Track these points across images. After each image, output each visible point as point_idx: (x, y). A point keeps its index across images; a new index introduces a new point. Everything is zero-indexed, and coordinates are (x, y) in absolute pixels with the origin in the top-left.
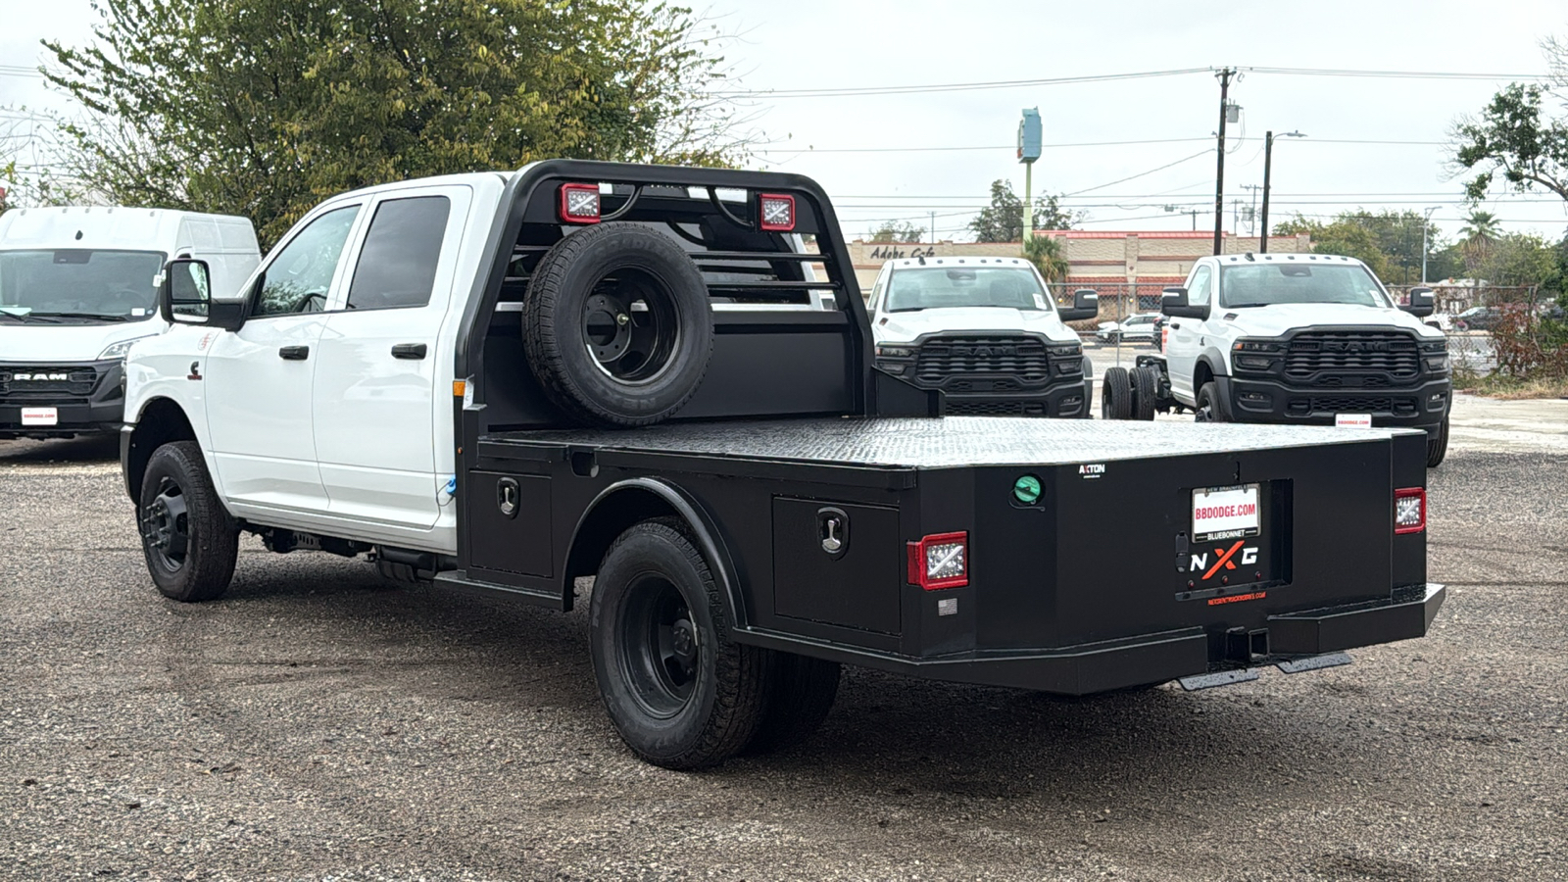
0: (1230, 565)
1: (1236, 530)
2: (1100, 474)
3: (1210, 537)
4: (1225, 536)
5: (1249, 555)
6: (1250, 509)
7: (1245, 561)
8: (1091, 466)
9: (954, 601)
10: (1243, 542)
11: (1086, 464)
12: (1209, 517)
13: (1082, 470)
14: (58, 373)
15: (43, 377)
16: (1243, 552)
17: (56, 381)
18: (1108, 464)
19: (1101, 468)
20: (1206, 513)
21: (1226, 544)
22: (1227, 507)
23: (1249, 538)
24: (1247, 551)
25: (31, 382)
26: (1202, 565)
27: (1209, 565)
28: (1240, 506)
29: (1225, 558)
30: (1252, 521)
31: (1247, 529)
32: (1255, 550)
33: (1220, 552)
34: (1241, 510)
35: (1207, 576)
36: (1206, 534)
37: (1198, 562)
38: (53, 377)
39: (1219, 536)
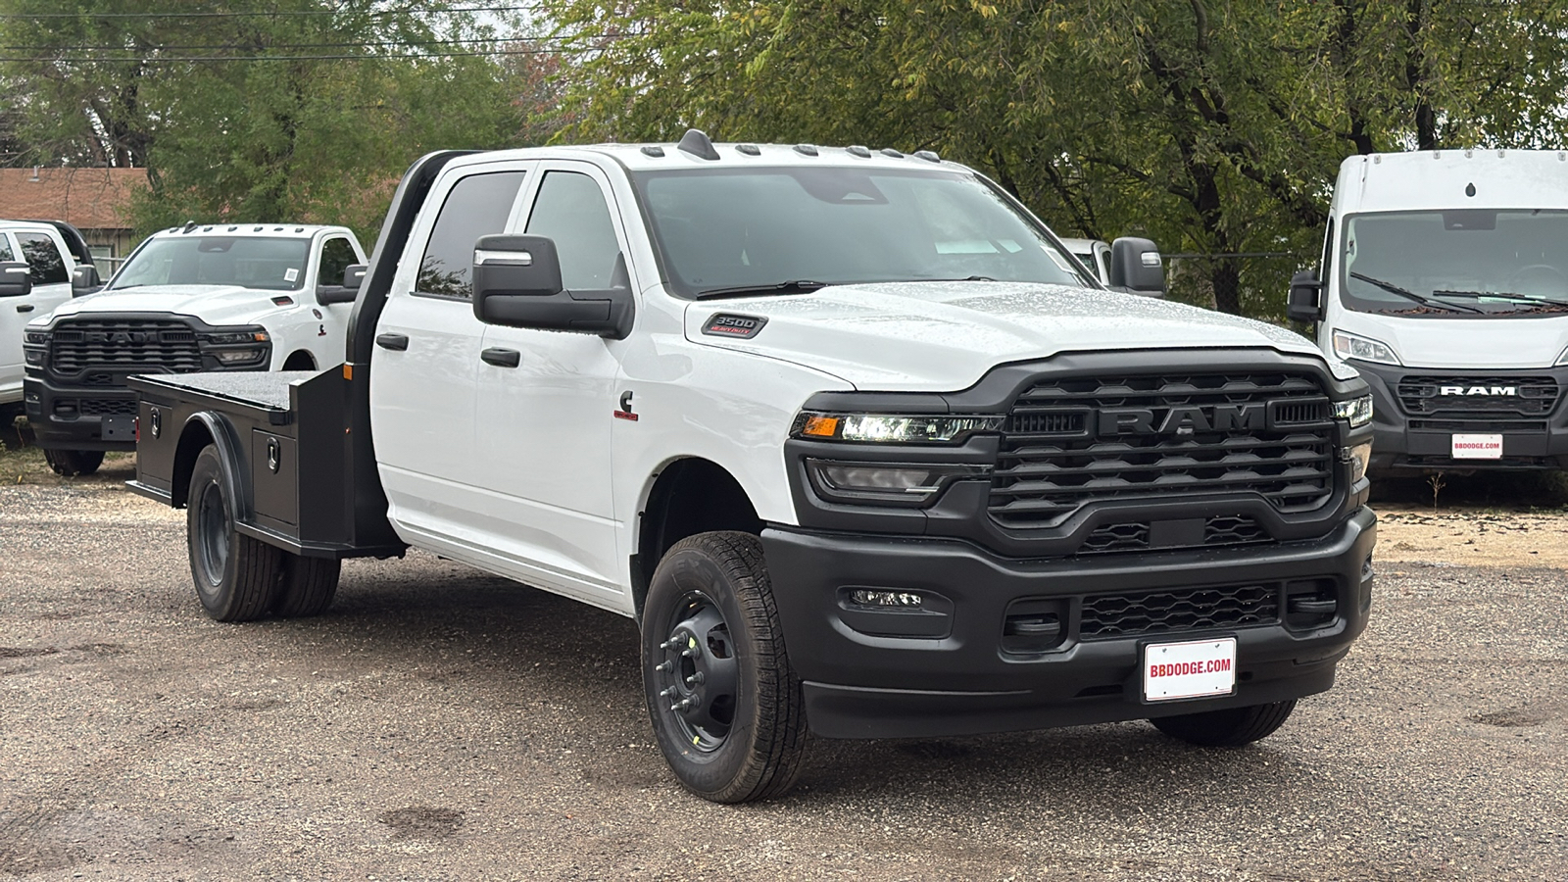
14: (1503, 386)
15: (1483, 391)
17: (1499, 397)
25: (1464, 398)
38: (1495, 390)
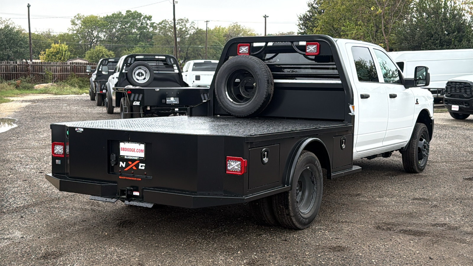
0: (134, 168)
1: (136, 157)
2: (82, 131)
3: (126, 157)
4: (131, 158)
5: (142, 166)
6: (142, 151)
7: (140, 168)
8: (79, 129)
9: (60, 161)
10: (139, 161)
11: (77, 128)
12: (126, 151)
13: (76, 129)
16: (139, 165)
18: (84, 129)
19: (82, 130)
20: (124, 149)
21: (133, 161)
22: (132, 149)
23: (141, 160)
24: (140, 164)
26: (124, 166)
27: (127, 166)
28: (137, 149)
29: (132, 165)
30: (142, 155)
31: (139, 157)
32: (144, 165)
33: (130, 163)
34: (138, 151)
35: (126, 170)
36: (124, 156)
37: (122, 164)
39: (129, 158)
